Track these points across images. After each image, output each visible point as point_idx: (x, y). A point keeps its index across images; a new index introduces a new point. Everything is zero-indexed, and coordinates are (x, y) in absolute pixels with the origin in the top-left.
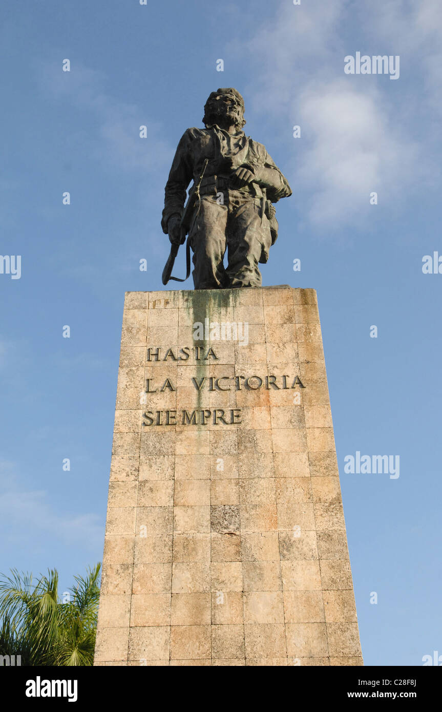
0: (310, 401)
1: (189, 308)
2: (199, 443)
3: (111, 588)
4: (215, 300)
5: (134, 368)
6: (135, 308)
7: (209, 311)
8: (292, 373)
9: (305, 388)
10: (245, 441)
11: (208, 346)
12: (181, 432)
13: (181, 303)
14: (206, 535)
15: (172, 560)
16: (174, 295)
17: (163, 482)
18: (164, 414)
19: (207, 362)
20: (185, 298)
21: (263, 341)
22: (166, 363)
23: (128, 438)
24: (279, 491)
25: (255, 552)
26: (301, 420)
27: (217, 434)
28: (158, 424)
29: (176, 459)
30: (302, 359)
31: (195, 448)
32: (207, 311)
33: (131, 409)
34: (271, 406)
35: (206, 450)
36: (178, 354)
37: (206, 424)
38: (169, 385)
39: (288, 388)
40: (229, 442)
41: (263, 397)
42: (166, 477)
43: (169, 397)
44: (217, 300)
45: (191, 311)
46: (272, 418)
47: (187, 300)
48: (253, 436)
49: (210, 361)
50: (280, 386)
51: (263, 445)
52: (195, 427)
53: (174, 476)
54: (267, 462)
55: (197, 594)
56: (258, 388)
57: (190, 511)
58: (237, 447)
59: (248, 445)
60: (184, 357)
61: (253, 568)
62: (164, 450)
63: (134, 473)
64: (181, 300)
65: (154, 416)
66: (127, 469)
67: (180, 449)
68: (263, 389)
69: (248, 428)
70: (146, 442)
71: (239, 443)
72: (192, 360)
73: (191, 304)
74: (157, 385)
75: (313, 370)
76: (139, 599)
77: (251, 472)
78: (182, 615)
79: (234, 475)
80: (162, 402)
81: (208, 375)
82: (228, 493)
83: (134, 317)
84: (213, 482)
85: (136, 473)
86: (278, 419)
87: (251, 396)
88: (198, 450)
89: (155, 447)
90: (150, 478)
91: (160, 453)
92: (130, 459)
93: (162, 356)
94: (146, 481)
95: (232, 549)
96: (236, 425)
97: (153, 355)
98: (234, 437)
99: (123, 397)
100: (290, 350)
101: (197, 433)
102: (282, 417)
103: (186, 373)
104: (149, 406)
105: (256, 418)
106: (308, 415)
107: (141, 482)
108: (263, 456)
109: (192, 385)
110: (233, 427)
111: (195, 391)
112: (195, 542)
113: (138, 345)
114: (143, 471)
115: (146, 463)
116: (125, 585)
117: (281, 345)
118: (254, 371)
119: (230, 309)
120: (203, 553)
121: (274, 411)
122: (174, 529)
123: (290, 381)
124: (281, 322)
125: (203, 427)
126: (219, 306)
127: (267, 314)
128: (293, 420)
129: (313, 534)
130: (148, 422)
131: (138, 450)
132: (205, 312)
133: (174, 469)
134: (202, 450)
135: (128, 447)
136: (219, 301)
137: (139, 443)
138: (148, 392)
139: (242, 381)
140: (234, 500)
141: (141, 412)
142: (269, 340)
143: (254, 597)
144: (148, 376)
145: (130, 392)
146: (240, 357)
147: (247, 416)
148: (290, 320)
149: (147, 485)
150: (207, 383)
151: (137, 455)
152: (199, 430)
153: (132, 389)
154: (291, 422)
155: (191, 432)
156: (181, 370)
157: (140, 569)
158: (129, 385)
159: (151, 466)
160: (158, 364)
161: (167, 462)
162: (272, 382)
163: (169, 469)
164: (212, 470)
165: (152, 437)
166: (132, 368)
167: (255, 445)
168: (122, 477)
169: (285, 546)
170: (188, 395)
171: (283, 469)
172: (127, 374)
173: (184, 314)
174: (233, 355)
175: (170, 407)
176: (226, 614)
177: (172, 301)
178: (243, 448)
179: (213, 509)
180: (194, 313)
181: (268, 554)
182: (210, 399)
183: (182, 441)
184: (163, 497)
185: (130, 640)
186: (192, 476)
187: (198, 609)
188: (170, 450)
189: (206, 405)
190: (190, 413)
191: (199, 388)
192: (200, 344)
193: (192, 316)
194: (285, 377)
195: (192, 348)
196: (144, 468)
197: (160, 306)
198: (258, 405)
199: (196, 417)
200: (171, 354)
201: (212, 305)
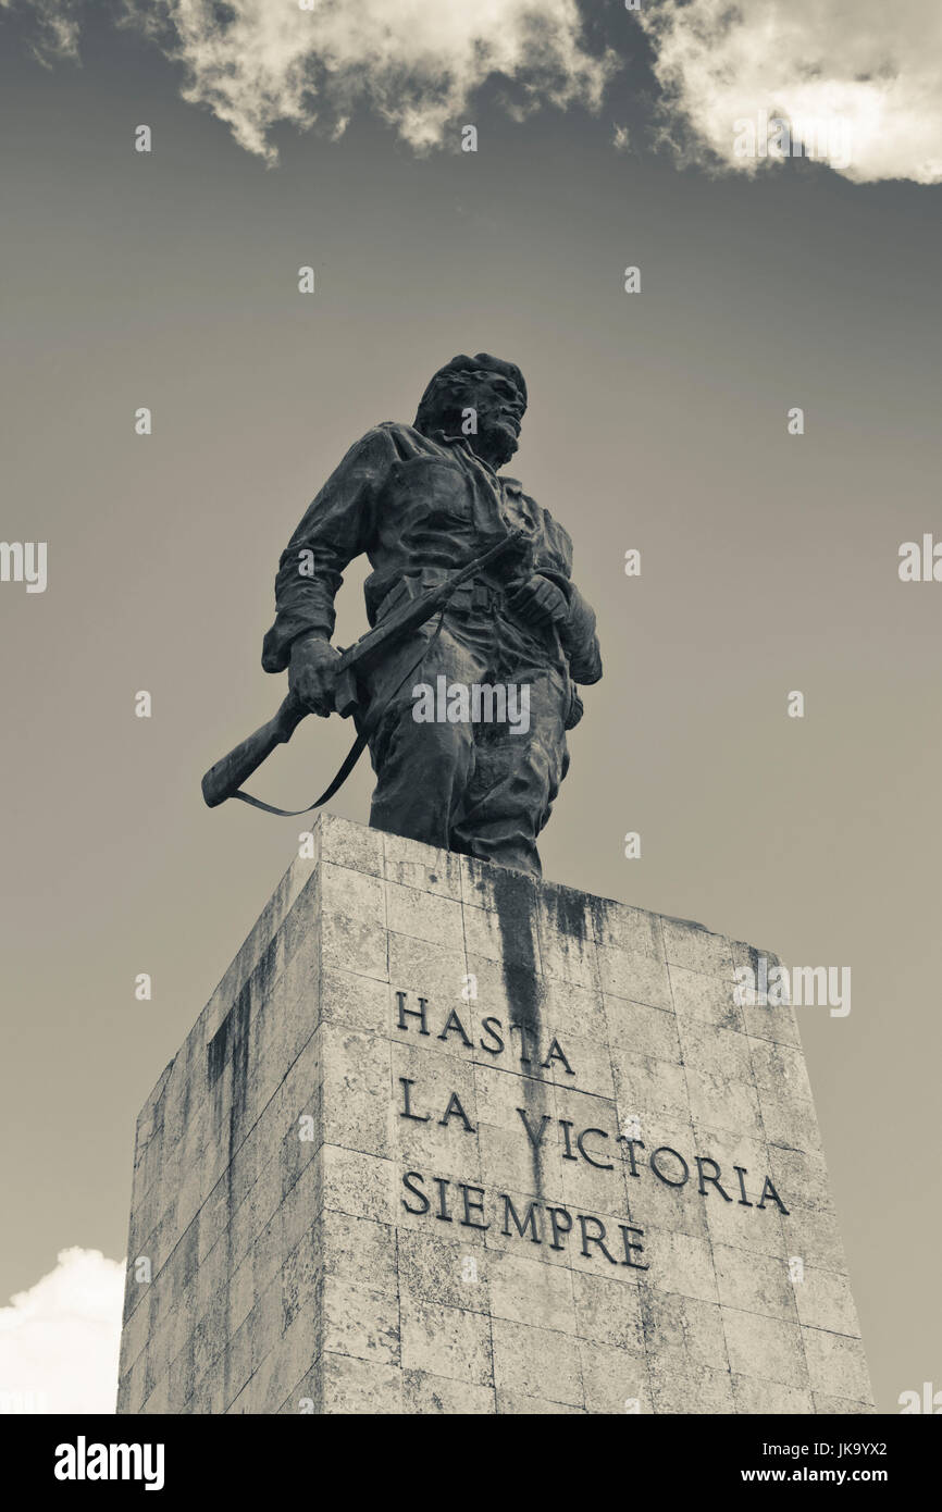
0: (802, 1253)
1: (488, 911)
2: (549, 1297)
4: (550, 910)
5: (362, 1036)
6: (351, 865)
7: (540, 936)
8: (754, 1165)
9: (788, 1214)
10: (660, 1322)
11: (545, 1030)
12: (501, 1254)
13: (466, 889)
16: (448, 862)
17: (465, 1386)
18: (453, 1193)
19: (548, 1074)
20: (478, 880)
21: (675, 1057)
22: (445, 1046)
23: (365, 1235)
26: (787, 1299)
27: (589, 1281)
28: (442, 1216)
29: (495, 1329)
30: (771, 1133)
31: (540, 1311)
32: (534, 935)
33: (364, 1152)
34: (714, 1240)
35: (567, 1321)
36: (476, 1033)
37: (562, 1249)
39: (751, 1205)
40: (621, 1313)
41: (691, 1210)
42: (474, 1374)
43: (459, 1144)
44: (556, 910)
45: (495, 920)
46: (719, 1276)
47: (481, 887)
48: (678, 1311)
49: (555, 1073)
50: (732, 1193)
51: (705, 1344)
52: (536, 1250)
53: (492, 1376)
54: (718, 1393)
56: (680, 1185)
58: (642, 1332)
59: (669, 1334)
60: (492, 1044)
62: (462, 1296)
63: (388, 1340)
64: (466, 882)
65: (429, 1189)
66: (371, 1326)
67: (502, 1302)
68: (690, 1190)
69: (664, 1286)
70: (411, 1259)
71: (646, 1324)
72: (511, 1061)
73: (492, 902)
75: (801, 1171)
80: (444, 1154)
81: (555, 1113)
83: (350, 890)
85: (395, 1344)
86: (733, 1283)
87: (663, 1199)
88: (547, 1316)
89: (437, 1281)
90: (431, 1367)
91: (450, 1301)
92: (374, 1299)
93: (436, 1023)
94: (421, 1374)
96: (634, 1272)
97: (409, 1013)
98: (630, 1304)
99: (340, 1109)
100: (741, 1103)
101: (540, 1267)
102: (740, 1280)
103: (500, 1091)
104: (412, 1157)
105: (680, 1266)
106: (801, 1289)
107: (410, 1374)
108: (707, 1375)
109: (520, 1128)
110: (629, 1275)
111: (525, 1149)
113: (367, 973)
114: (412, 1342)
115: (418, 1320)
117: (719, 1082)
118: (663, 1134)
119: (589, 945)
121: (722, 1256)
123: (755, 1188)
124: (712, 1019)
125: (552, 1254)
126: (562, 929)
127: (678, 988)
128: (767, 1295)
130: (416, 1204)
131: (392, 1278)
132: (529, 935)
133: (490, 1355)
134: (556, 1321)
135: (367, 1261)
136: (561, 916)
137: (393, 1249)
138: (406, 1115)
139: (641, 1154)
141: (393, 1171)
142: (689, 1058)
144: (401, 1069)
145: (359, 1101)
146: (626, 1084)
147: (658, 1250)
148: (732, 1020)
149: (425, 1384)
150: (553, 1133)
151: (391, 1291)
152: (547, 1263)
153: (363, 1095)
154: (764, 1298)
155: (523, 1259)
156: (483, 1078)
158: (354, 1080)
159: (431, 1334)
160: (424, 1042)
161: (471, 1330)
162: (708, 1174)
163: (480, 1354)
164: (587, 1383)
165: (427, 1250)
166: (357, 1034)
167: (686, 1341)
168: (357, 1344)
170: (509, 1155)
172: (346, 1046)
173: (477, 920)
174: (608, 1073)
175: (464, 1173)
177: (444, 877)
178: (656, 1340)
180: (504, 929)
182: (565, 1182)
183: (504, 1280)
186: (538, 1388)
188: (477, 1299)
189: (554, 1193)
190: (521, 1204)
191: (536, 1142)
192: (526, 1021)
193: (498, 936)
194: (741, 1171)
195: (506, 1022)
196: (413, 1333)
197: (419, 880)
198: (681, 1228)
199: (535, 1223)
200: (455, 1023)
201: (544, 920)
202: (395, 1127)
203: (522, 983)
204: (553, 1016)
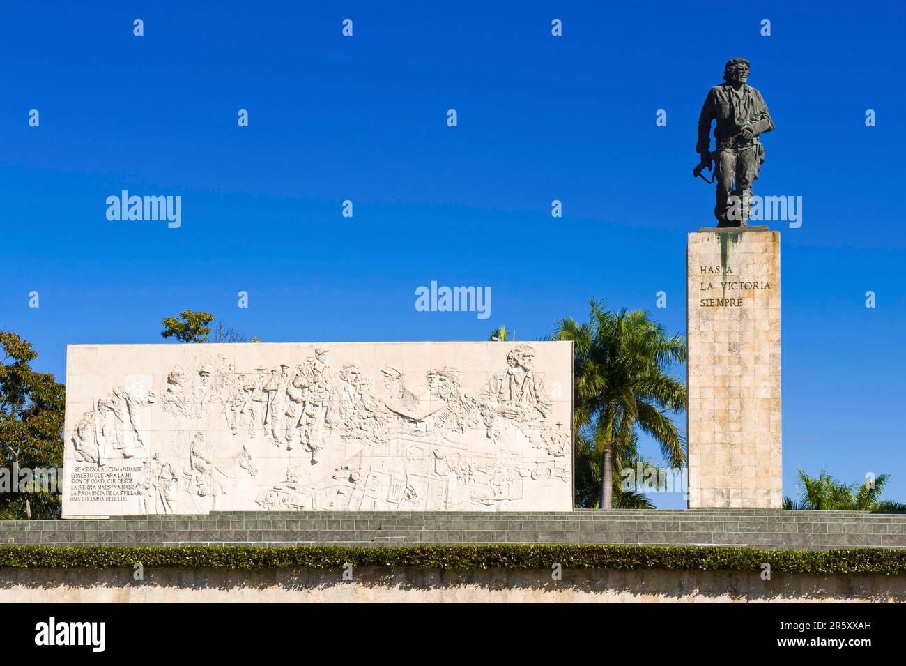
0: (772, 295)
2: (724, 315)
3: (692, 374)
4: (731, 238)
6: (693, 243)
8: (765, 280)
9: (770, 289)
10: (743, 314)
11: (728, 265)
12: (717, 309)
13: (715, 240)
14: (727, 354)
15: (715, 363)
16: (712, 234)
17: (709, 332)
18: (709, 301)
19: (727, 274)
20: (717, 236)
21: (753, 263)
22: (709, 274)
23: (695, 312)
24: (756, 336)
25: (745, 361)
26: (767, 304)
27: (731, 310)
28: (707, 306)
29: (715, 322)
30: (770, 273)
31: (722, 317)
32: (728, 245)
33: (695, 298)
34: (755, 297)
35: (727, 318)
36: (715, 270)
37: (727, 306)
38: (710, 286)
39: (763, 289)
40: (736, 314)
41: (751, 293)
42: (711, 330)
43: (711, 292)
45: (720, 244)
46: (755, 303)
47: (718, 238)
48: (746, 312)
49: (729, 274)
50: (760, 287)
51: (750, 316)
52: (722, 307)
53: (714, 329)
54: (751, 324)
55: (724, 376)
56: (750, 288)
57: (721, 345)
58: (740, 317)
59: (744, 316)
60: (717, 271)
61: (744, 367)
62: (710, 318)
64: (715, 238)
65: (705, 302)
66: (695, 326)
67: (716, 317)
68: (752, 289)
69: (745, 308)
70: (702, 314)
71: (741, 315)
72: (721, 273)
73: (720, 241)
74: (706, 286)
75: (775, 279)
76: (704, 378)
77: (745, 328)
78: (718, 383)
79: (738, 330)
80: (708, 295)
81: (728, 281)
82: (736, 338)
83: (692, 248)
84: (730, 332)
85: (699, 328)
86: (757, 304)
87: (746, 292)
89: (706, 316)
90: (704, 330)
91: (708, 320)
92: (696, 322)
93: (707, 271)
95: (737, 360)
97: (703, 270)
98: (738, 312)
99: (691, 291)
100: (765, 269)
102: (759, 302)
103: (718, 280)
104: (703, 297)
105: (748, 303)
106: (770, 302)
107: (701, 332)
108: (750, 321)
109: (721, 286)
110: (738, 308)
111: (722, 290)
112: (722, 357)
113: (696, 264)
115: (703, 323)
116: (697, 373)
117: (761, 265)
118: (748, 279)
119: (738, 244)
120: (726, 361)
121: (756, 299)
122: (715, 351)
123: (764, 285)
124: (762, 252)
125: (725, 307)
126: (733, 242)
127: (755, 247)
129: (768, 355)
130: (703, 305)
131: (699, 318)
132: (726, 246)
133: (714, 326)
134: (725, 318)
135: (695, 316)
136: (734, 238)
137: (699, 313)
138: (702, 289)
139: (743, 285)
140: (738, 340)
141: (700, 300)
142: (756, 262)
143: (744, 378)
144: (702, 281)
145: (694, 289)
146: (742, 271)
147: (744, 302)
148: (766, 251)
149: (703, 333)
150: (727, 285)
151: (699, 320)
152: (724, 309)
154: (763, 305)
155: (721, 309)
156: (715, 278)
157: (702, 367)
158: (694, 286)
159: (704, 325)
160: (705, 275)
161: (711, 324)
162: (756, 285)
163: (712, 326)
164: (729, 327)
165: (705, 312)
166: (694, 277)
167: (747, 316)
168: (693, 329)
169: (757, 359)
170: (719, 291)
171: (758, 328)
172: (692, 280)
173: (717, 246)
174: (739, 270)
175: (711, 297)
176: (734, 383)
177: (711, 238)
178: (742, 317)
179: (730, 344)
180: (722, 246)
181: (750, 363)
182: (729, 294)
183: (717, 314)
184: (710, 339)
185: (700, 392)
186: (721, 330)
187: (724, 383)
188: (712, 318)
189: (726, 297)
190: (720, 300)
191: (724, 288)
192: (724, 265)
193: (720, 248)
194: (762, 283)
195: (720, 266)
196: (702, 326)
197: (706, 241)
198: (749, 297)
199: (723, 303)
200: (711, 269)
201: (730, 241)
202: (700, 292)
203: (724, 256)
204: (729, 262)
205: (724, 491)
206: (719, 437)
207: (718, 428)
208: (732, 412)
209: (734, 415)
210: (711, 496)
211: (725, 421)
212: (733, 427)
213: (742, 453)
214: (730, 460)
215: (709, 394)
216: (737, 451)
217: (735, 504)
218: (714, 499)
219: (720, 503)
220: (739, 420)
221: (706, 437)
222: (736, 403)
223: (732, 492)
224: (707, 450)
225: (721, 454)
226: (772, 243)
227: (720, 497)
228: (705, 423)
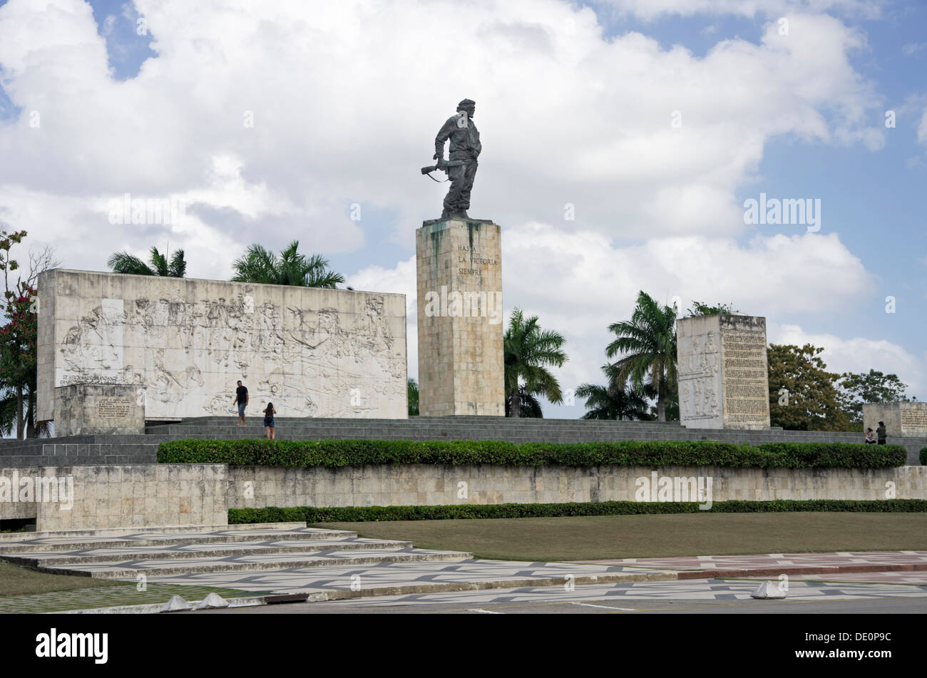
0: (498, 269)
2: (471, 281)
3: (454, 321)
4: (474, 227)
6: (454, 228)
7: (473, 232)
8: (494, 259)
9: (497, 265)
10: (482, 281)
11: (473, 246)
12: (468, 277)
13: (466, 228)
18: (464, 270)
21: (486, 246)
22: (463, 252)
23: (455, 277)
26: (495, 275)
27: (475, 278)
28: (462, 273)
29: (467, 284)
30: (496, 254)
33: (456, 268)
34: (489, 270)
36: (466, 248)
37: (473, 274)
38: (464, 260)
39: (493, 264)
41: (487, 267)
43: (464, 264)
45: (468, 231)
46: (488, 274)
47: (467, 226)
48: (484, 279)
49: (474, 252)
50: (491, 263)
51: (486, 283)
54: (487, 289)
55: (472, 324)
56: (486, 263)
58: (480, 282)
60: (468, 250)
61: (483, 318)
65: (461, 270)
67: (468, 282)
69: (483, 276)
70: (460, 279)
73: (469, 229)
74: (462, 259)
76: (461, 324)
78: (469, 328)
80: (462, 266)
81: (474, 257)
83: (454, 232)
87: (484, 266)
88: (472, 283)
89: (462, 281)
91: (463, 283)
92: (457, 284)
93: (462, 249)
96: (480, 275)
97: (460, 248)
98: (479, 280)
99: (453, 263)
100: (493, 251)
102: (490, 274)
103: (468, 256)
104: (460, 267)
105: (485, 274)
106: (497, 274)
108: (486, 286)
109: (470, 260)
111: (471, 262)
113: (456, 244)
115: (460, 285)
116: (458, 320)
117: (491, 248)
118: (484, 257)
119: (478, 232)
121: (490, 272)
123: (493, 262)
124: (491, 239)
126: (476, 230)
127: (488, 235)
130: (460, 272)
133: (466, 288)
135: (456, 280)
136: (476, 228)
137: (458, 279)
138: (459, 262)
139: (482, 260)
141: (458, 269)
142: (488, 246)
144: (459, 256)
147: (483, 272)
148: (494, 238)
150: (473, 260)
151: (458, 282)
152: (472, 276)
153: (456, 260)
154: (493, 276)
155: (470, 276)
156: (467, 254)
158: (455, 258)
160: (461, 251)
161: (465, 285)
162: (489, 261)
164: (475, 289)
165: (461, 277)
166: (455, 253)
167: (484, 283)
168: (455, 289)
170: (469, 264)
174: (480, 250)
175: (464, 268)
176: (478, 329)
178: (482, 283)
182: (474, 266)
183: (468, 279)
185: (460, 334)
187: (473, 328)
188: (465, 282)
189: (473, 268)
190: (470, 270)
192: (471, 245)
193: (469, 234)
194: (492, 260)
195: (469, 246)
196: (459, 287)
197: (460, 227)
198: (485, 269)
199: (471, 272)
200: (464, 248)
201: (474, 229)
202: (458, 264)
203: (471, 239)
204: (474, 244)
205: (474, 404)
206: (470, 365)
207: (470, 360)
208: (477, 349)
209: (478, 352)
210: (466, 407)
211: (473, 355)
212: (478, 359)
213: (483, 378)
214: (477, 382)
215: (464, 335)
216: (480, 376)
217: (480, 413)
218: (468, 409)
219: (472, 413)
220: (481, 355)
221: (464, 366)
222: (479, 343)
223: (478, 405)
224: (464, 374)
225: (472, 378)
226: (496, 234)
227: (471, 408)
228: (463, 356)
